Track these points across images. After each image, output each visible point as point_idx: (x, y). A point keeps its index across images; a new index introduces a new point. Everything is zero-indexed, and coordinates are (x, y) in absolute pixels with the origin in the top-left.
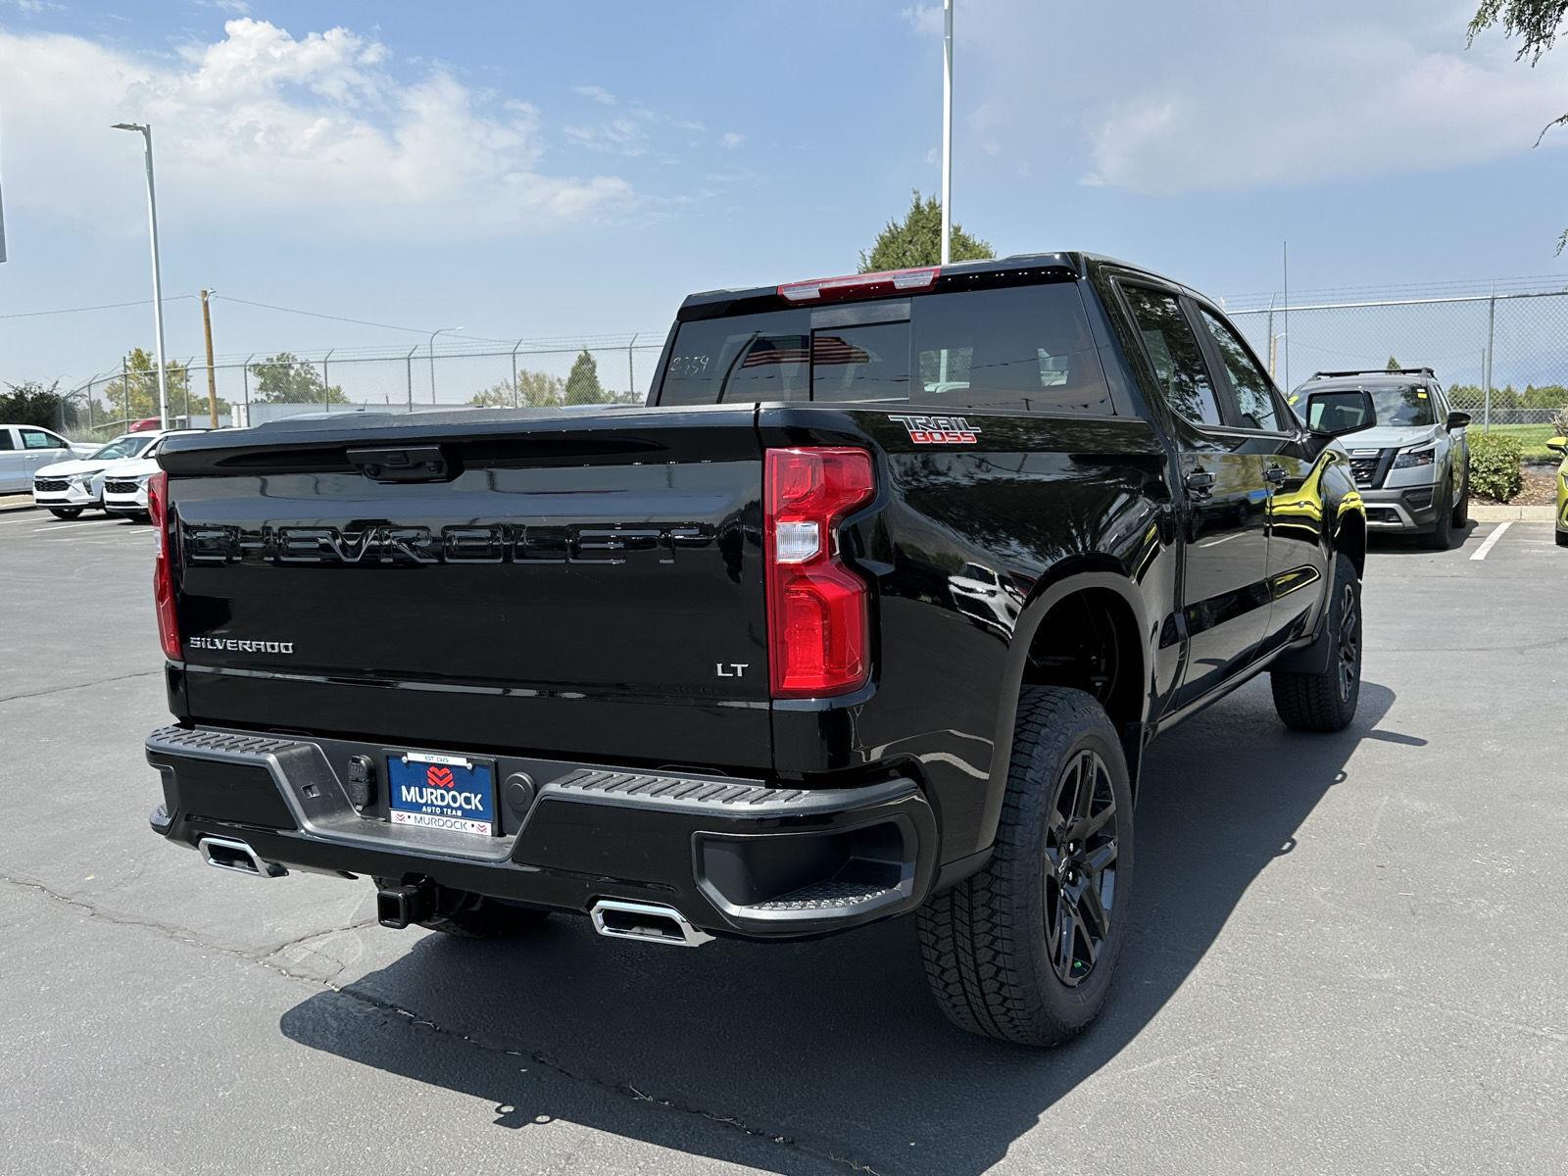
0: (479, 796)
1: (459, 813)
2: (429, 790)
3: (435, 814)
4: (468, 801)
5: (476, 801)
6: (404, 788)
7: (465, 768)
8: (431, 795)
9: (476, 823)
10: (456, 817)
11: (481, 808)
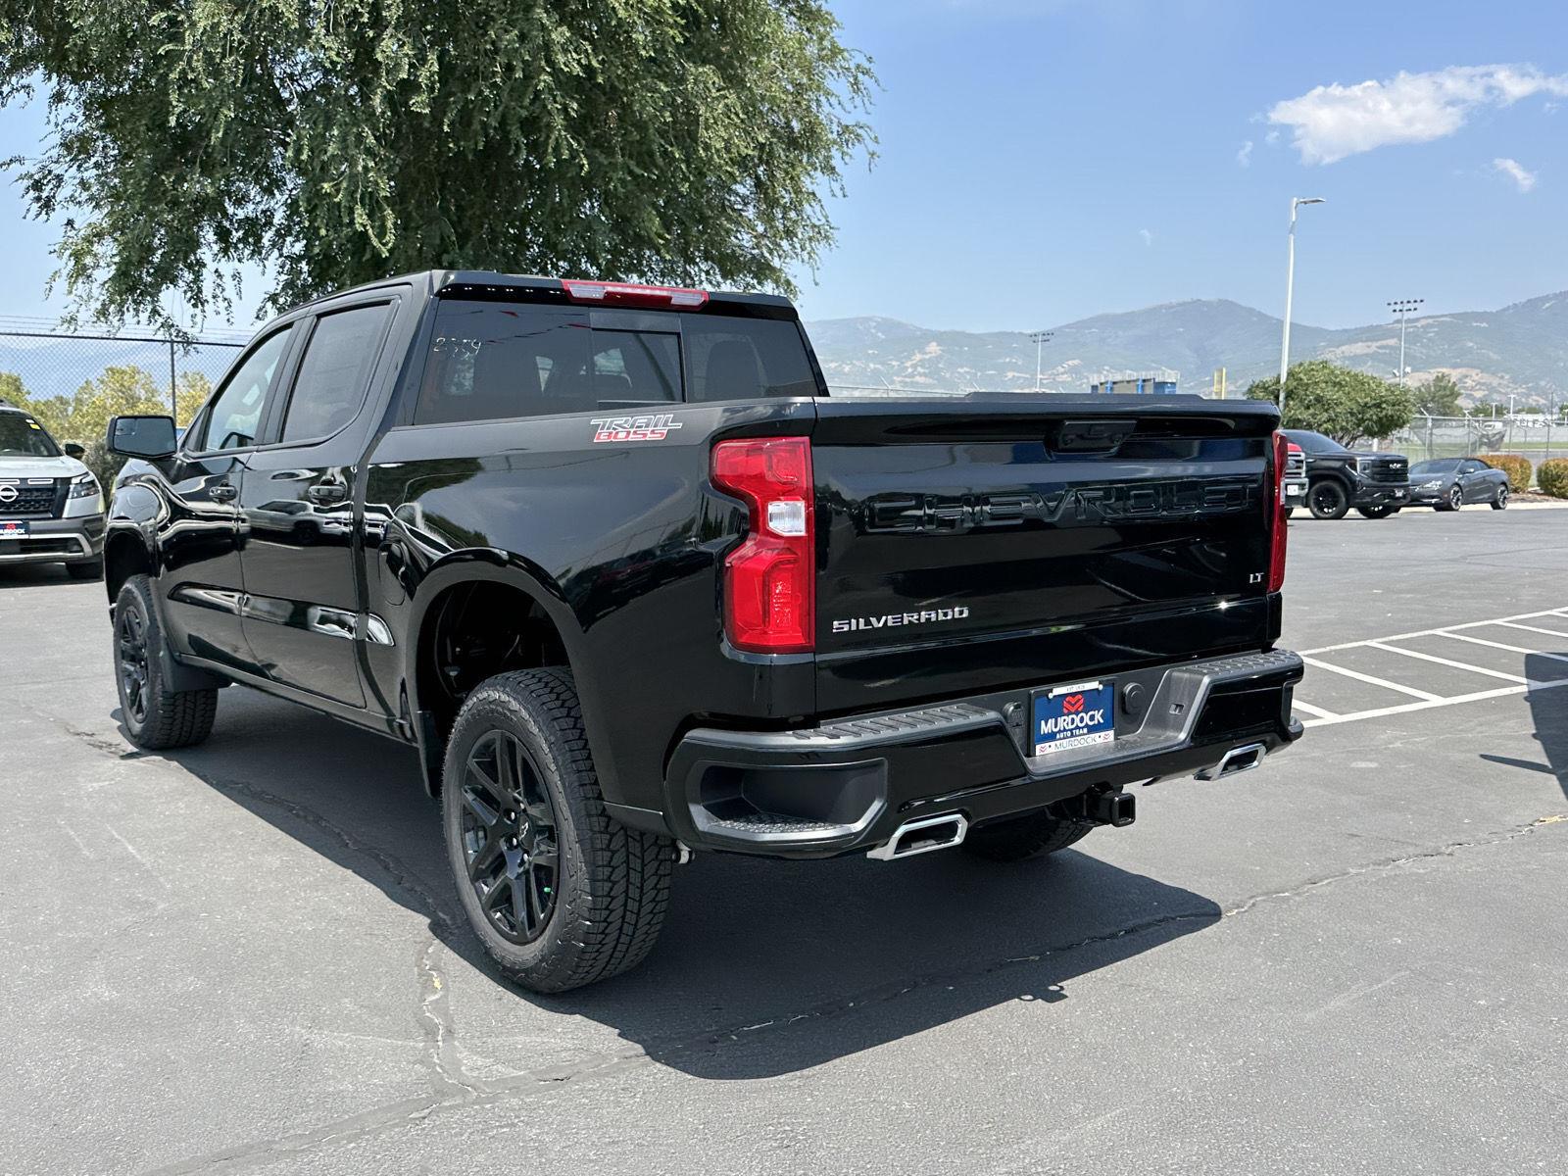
0: (1102, 711)
1: (1085, 730)
2: (1063, 718)
3: (1068, 737)
4: (1092, 718)
5: (1098, 716)
6: (1043, 722)
7: (1097, 689)
8: (1064, 722)
9: (1102, 734)
10: (1084, 734)
11: (1102, 721)
